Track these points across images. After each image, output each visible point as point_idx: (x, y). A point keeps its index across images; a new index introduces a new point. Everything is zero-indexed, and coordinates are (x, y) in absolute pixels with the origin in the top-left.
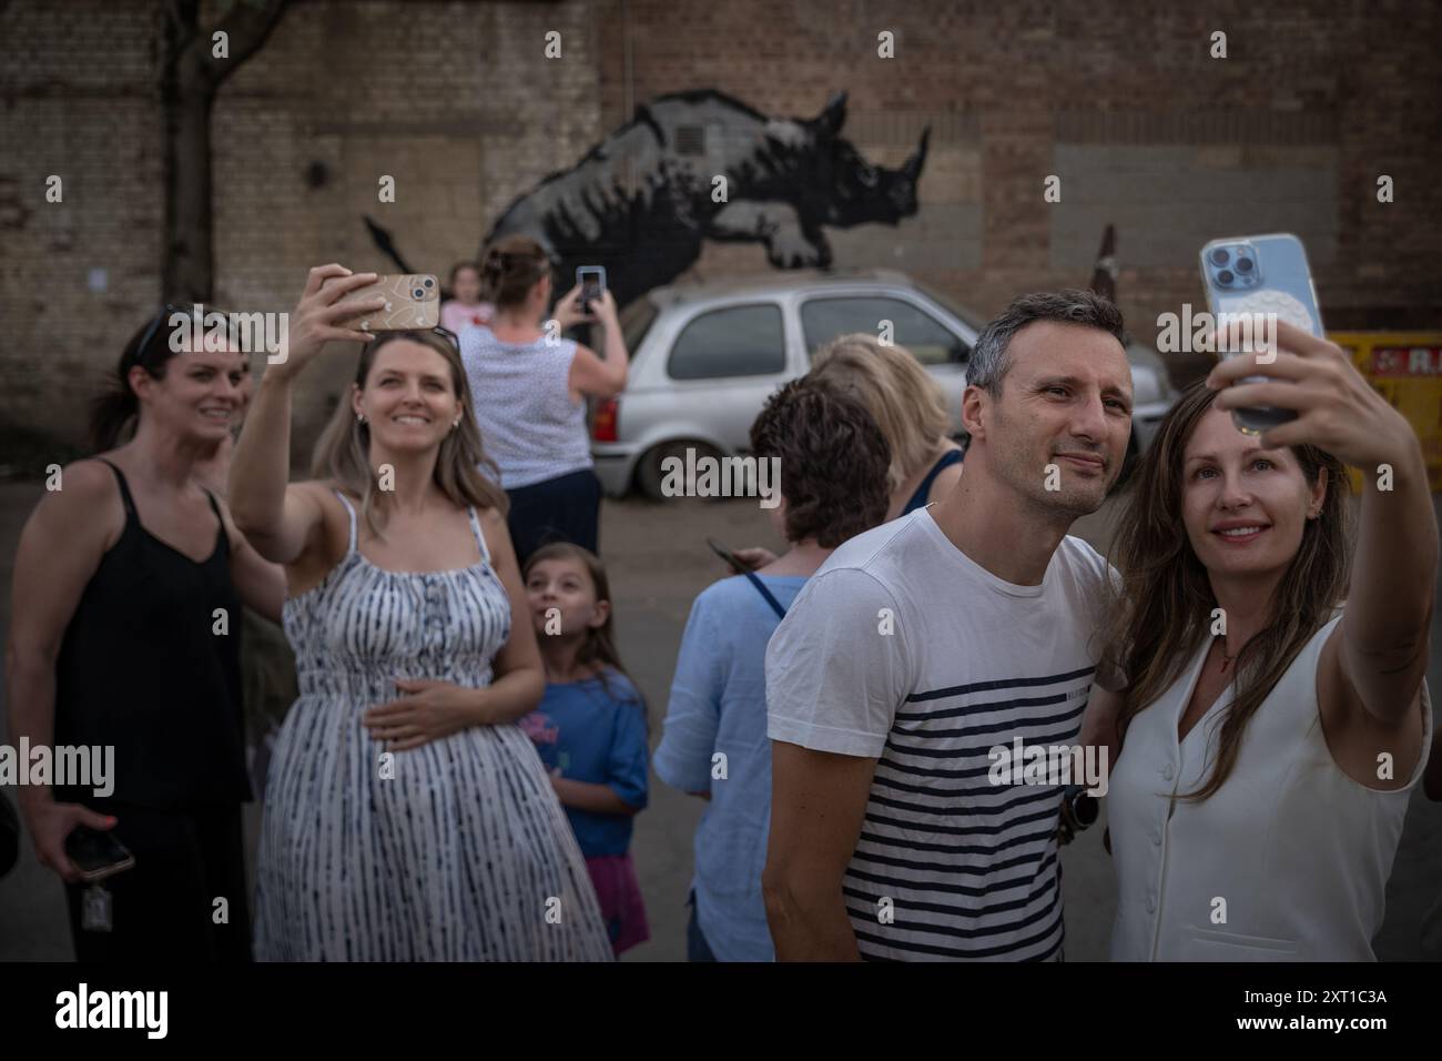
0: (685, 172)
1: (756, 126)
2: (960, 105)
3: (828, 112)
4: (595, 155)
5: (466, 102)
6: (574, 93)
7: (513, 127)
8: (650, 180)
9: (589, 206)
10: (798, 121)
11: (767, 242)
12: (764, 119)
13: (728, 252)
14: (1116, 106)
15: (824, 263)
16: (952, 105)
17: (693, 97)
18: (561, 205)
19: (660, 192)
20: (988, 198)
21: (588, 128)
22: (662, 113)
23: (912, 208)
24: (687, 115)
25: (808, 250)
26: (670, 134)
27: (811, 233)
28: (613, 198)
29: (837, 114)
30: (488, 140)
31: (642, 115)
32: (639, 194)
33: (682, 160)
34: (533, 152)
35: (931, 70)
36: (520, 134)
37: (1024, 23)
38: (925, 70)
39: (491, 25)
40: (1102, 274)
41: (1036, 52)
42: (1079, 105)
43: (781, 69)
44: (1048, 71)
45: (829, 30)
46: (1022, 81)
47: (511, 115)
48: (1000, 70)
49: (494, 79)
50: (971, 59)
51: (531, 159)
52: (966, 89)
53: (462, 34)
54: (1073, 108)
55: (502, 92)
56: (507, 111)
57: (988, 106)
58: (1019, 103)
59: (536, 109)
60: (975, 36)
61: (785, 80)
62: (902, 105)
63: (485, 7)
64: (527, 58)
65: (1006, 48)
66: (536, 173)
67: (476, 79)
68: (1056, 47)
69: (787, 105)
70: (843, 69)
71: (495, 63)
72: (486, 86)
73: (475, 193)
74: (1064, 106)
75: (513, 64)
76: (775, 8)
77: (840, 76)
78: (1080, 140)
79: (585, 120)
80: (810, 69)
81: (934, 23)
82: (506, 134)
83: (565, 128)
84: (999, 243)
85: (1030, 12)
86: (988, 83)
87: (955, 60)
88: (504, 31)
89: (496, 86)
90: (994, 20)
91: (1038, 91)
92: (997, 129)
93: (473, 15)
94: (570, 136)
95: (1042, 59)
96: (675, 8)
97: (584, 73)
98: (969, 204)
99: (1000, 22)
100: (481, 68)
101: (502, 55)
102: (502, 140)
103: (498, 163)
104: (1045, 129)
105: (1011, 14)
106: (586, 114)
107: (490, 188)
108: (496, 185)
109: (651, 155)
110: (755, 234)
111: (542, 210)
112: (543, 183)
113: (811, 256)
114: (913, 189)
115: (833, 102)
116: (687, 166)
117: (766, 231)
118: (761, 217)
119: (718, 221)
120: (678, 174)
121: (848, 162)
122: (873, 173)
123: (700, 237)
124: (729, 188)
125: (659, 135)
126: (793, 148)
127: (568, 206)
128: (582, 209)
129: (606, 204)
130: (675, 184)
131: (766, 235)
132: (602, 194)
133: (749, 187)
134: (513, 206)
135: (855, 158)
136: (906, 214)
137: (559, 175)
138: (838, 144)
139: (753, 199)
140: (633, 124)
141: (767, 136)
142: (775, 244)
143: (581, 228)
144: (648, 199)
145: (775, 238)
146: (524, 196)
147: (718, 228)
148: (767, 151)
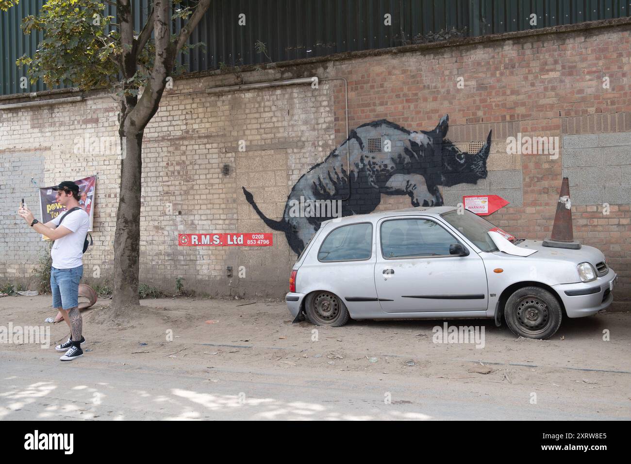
0: (372, 161)
1: (405, 136)
2: (508, 118)
3: (439, 126)
4: (333, 155)
5: (281, 134)
6: (324, 126)
7: (299, 144)
8: (357, 165)
9: (331, 179)
10: (424, 132)
11: (411, 194)
12: (409, 133)
13: (392, 200)
14: (599, 110)
15: (439, 203)
16: (504, 117)
17: (375, 124)
18: (319, 179)
19: (362, 171)
20: (526, 167)
21: (330, 142)
22: (362, 133)
23: (484, 174)
24: (373, 133)
25: (430, 198)
26: (365, 143)
27: (432, 190)
28: (341, 175)
29: (444, 127)
30: (290, 151)
31: (353, 135)
32: (352, 172)
33: (371, 155)
34: (308, 154)
35: (492, 100)
36: (302, 147)
37: (543, 70)
38: (489, 101)
39: (291, 98)
40: (561, 206)
41: (550, 85)
42: (576, 112)
43: (416, 107)
44: (557, 95)
45: (439, 85)
46: (542, 102)
47: (299, 139)
48: (530, 97)
49: (292, 122)
50: (513, 92)
51: (307, 158)
52: (512, 108)
53: (280, 103)
54: (573, 114)
55: (295, 128)
56: (297, 136)
57: (524, 117)
58: (541, 114)
59: (309, 135)
60: (516, 80)
61: (418, 112)
62: (477, 120)
63: (289, 90)
64: (306, 112)
65: (533, 85)
66: (308, 165)
67: (285, 124)
68: (562, 81)
69: (420, 125)
70: (446, 104)
71: (293, 115)
72: (289, 126)
73: (284, 175)
74: (568, 114)
75: (299, 115)
76: (413, 77)
77: (444, 108)
78: (578, 132)
79: (329, 138)
80: (430, 105)
81: (493, 75)
82: (297, 147)
83: (321, 143)
84: (533, 191)
85: (546, 64)
86: (523, 104)
87: (504, 94)
88: (296, 101)
89: (293, 126)
90: (526, 70)
91: (552, 106)
92: (529, 129)
93: (284, 95)
94: (322, 146)
95: (553, 89)
96: (368, 82)
97: (328, 116)
98: (515, 170)
99: (529, 71)
100: (287, 118)
101: (296, 111)
102: (295, 150)
103: (294, 161)
104: (557, 127)
105: (535, 65)
106: (330, 136)
107: (290, 172)
108: (293, 171)
109: (356, 153)
110: (405, 191)
111: (311, 182)
112: (312, 169)
113: (432, 201)
114: (485, 163)
115: (442, 121)
116: (373, 158)
117: (410, 189)
118: (408, 182)
119: (388, 184)
120: (369, 161)
121: (450, 151)
122: (462, 156)
123: (380, 192)
124: (392, 168)
125: (361, 143)
126: (422, 145)
127: (322, 180)
128: (328, 181)
129: (338, 178)
130: (368, 167)
131: (410, 191)
132: (336, 173)
133: (401, 167)
134: (299, 180)
135: (453, 149)
136: (481, 178)
137: (318, 165)
138: (444, 142)
139: (404, 174)
140: (349, 139)
141: (410, 140)
142: (415, 195)
143: (327, 190)
144: (356, 175)
145: (415, 192)
146: (304, 175)
147: (388, 188)
148: (410, 148)
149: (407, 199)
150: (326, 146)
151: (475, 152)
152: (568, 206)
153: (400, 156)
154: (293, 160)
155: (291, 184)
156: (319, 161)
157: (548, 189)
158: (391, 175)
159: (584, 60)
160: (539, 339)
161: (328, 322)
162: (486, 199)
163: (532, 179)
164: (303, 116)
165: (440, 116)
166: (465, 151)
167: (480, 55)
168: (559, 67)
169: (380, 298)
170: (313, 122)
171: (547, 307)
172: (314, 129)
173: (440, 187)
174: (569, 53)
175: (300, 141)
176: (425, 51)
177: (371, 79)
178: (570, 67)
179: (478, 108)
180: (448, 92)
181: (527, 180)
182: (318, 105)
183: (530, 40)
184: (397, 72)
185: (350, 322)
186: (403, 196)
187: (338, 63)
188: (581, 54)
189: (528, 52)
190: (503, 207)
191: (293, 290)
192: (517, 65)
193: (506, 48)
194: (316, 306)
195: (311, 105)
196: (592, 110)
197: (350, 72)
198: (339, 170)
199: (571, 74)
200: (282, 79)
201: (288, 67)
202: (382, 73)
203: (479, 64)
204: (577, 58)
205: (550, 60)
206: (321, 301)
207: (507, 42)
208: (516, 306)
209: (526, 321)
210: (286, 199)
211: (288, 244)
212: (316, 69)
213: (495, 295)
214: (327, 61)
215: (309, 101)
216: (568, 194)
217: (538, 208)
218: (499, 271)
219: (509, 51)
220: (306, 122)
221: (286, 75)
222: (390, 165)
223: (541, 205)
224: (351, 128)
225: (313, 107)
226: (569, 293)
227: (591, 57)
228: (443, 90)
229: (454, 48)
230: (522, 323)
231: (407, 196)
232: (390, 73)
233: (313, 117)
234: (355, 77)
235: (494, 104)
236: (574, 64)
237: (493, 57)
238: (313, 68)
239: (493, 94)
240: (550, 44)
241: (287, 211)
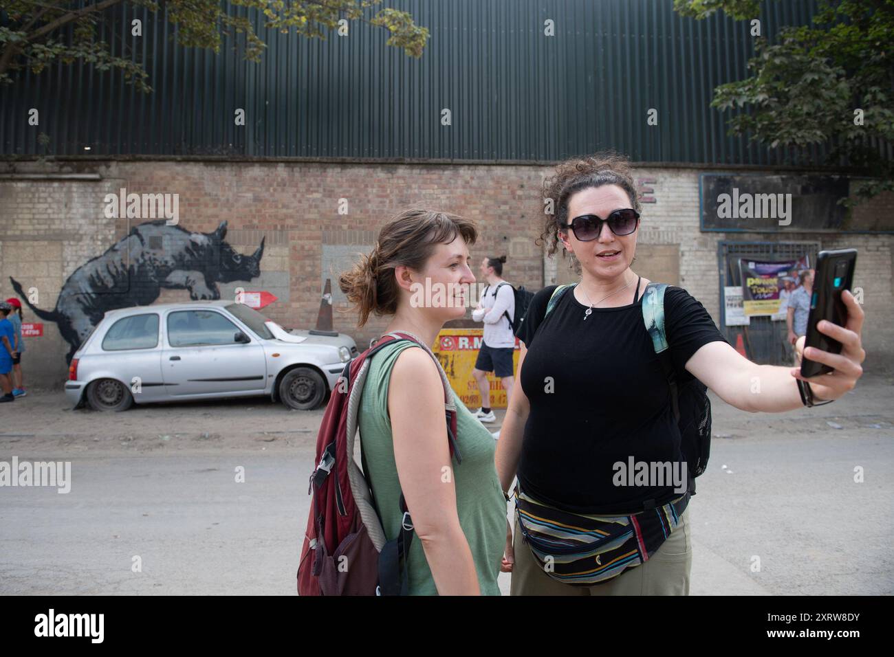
0: (153, 257)
1: (186, 236)
2: (279, 227)
3: (218, 230)
4: (113, 249)
5: (56, 226)
6: (104, 221)
7: (76, 237)
8: (137, 260)
9: (109, 272)
10: (204, 234)
11: (190, 289)
12: (190, 233)
13: (172, 293)
14: (350, 227)
15: (216, 297)
16: (275, 227)
17: (157, 224)
18: (97, 271)
19: (142, 266)
20: (292, 269)
21: (110, 237)
22: (143, 230)
23: (257, 274)
24: (155, 231)
25: (208, 293)
26: (146, 240)
27: (210, 285)
28: (120, 269)
29: (223, 231)
30: (66, 243)
31: (135, 231)
32: (132, 266)
33: (152, 251)
34: (85, 248)
35: (266, 211)
36: (80, 240)
37: (308, 191)
38: (263, 211)
39: (70, 192)
40: (324, 302)
41: (314, 203)
42: (334, 227)
43: (197, 211)
44: (319, 212)
45: (220, 193)
46: (307, 216)
47: (76, 231)
48: (297, 211)
49: (68, 216)
50: (284, 206)
51: (84, 251)
52: (282, 220)
53: (57, 196)
54: (331, 228)
55: (73, 222)
56: (74, 229)
57: (292, 227)
58: (306, 226)
59: (87, 228)
60: (286, 196)
61: (199, 216)
62: (253, 227)
63: (67, 184)
64: (85, 206)
65: (300, 202)
66: (86, 257)
67: (62, 216)
68: (323, 201)
69: (200, 227)
70: (225, 210)
71: (70, 208)
72: (66, 218)
73: (59, 266)
74: (327, 228)
75: (78, 209)
76: (196, 184)
77: (224, 214)
78: (334, 243)
79: (108, 233)
80: (210, 211)
81: (268, 190)
82: (74, 240)
83: (100, 237)
84: (298, 289)
85: (310, 185)
86: (292, 217)
87: (276, 207)
88: (75, 195)
89: (70, 219)
90: (295, 189)
91: (315, 221)
92: (296, 238)
93: (62, 188)
94: (101, 241)
95: (316, 207)
96: (151, 184)
98: (283, 271)
99: (297, 190)
100: (64, 210)
101: (74, 205)
102: (72, 243)
103: (69, 253)
104: (318, 238)
105: (302, 187)
106: (110, 231)
107: (65, 264)
108: (68, 263)
109: (137, 249)
110: (185, 286)
111: (88, 274)
112: (89, 262)
113: (210, 295)
114: (258, 264)
115: (221, 225)
116: (154, 254)
117: (190, 284)
118: (187, 278)
119: (168, 279)
120: (150, 258)
121: (227, 253)
122: (239, 257)
123: (160, 286)
124: (173, 264)
125: (142, 240)
126: (202, 246)
127: (100, 272)
128: (106, 274)
129: (117, 272)
130: (149, 262)
131: (189, 286)
132: (115, 267)
133: (181, 264)
134: (75, 272)
135: (231, 250)
136: (255, 276)
137: (96, 258)
138: (223, 244)
139: (184, 270)
140: (130, 235)
141: (191, 240)
142: (194, 290)
143: (105, 282)
144: (136, 269)
145: (194, 287)
146: (80, 268)
147: (167, 282)
148: (190, 247)
149: (186, 293)
150: (105, 240)
151: (250, 254)
152: (330, 302)
153: (180, 255)
154: (69, 251)
155: (66, 275)
156: (98, 254)
157: (310, 288)
158: (171, 271)
159: (340, 186)
160: (307, 410)
161: (111, 407)
162: (259, 295)
163: (297, 279)
164: (82, 210)
165: (220, 221)
167: (256, 171)
168: (321, 190)
169: (166, 382)
170: (93, 216)
171: (314, 384)
172: (93, 224)
173: (218, 284)
174: (329, 179)
175: (77, 234)
176: (208, 162)
177: (154, 181)
178: (329, 191)
179: (254, 217)
180: (228, 200)
181: (294, 280)
182: (99, 200)
183: (299, 165)
184: (180, 178)
185: (134, 406)
186: (183, 291)
187: (121, 164)
188: (338, 181)
189: (297, 174)
190: (273, 302)
191: (74, 378)
192: (288, 184)
193: (279, 169)
194: (98, 393)
195: (92, 200)
196: (345, 227)
197: (134, 174)
198: (118, 264)
199: (330, 196)
200: (60, 172)
201: (68, 161)
202: (165, 177)
203: (255, 179)
204: (335, 184)
205: (314, 183)
206: (104, 389)
207: (280, 164)
208: (289, 384)
209: (297, 396)
210: (60, 290)
211: (60, 335)
212: (98, 166)
213: (272, 376)
214: (110, 160)
215: (89, 196)
216: (330, 292)
217: (302, 303)
218: (276, 355)
219: (281, 171)
220: (85, 216)
221: (65, 169)
222: (171, 262)
223: (304, 301)
224: (133, 225)
225: (93, 202)
226: (332, 372)
227: (346, 185)
228: (223, 199)
229: (234, 164)
230: (294, 398)
231: (186, 290)
232: (174, 178)
233: (92, 211)
234: (138, 179)
235: (267, 215)
236: (333, 189)
237: (268, 175)
238: (95, 166)
239: (268, 205)
240: (314, 171)
241: (60, 302)
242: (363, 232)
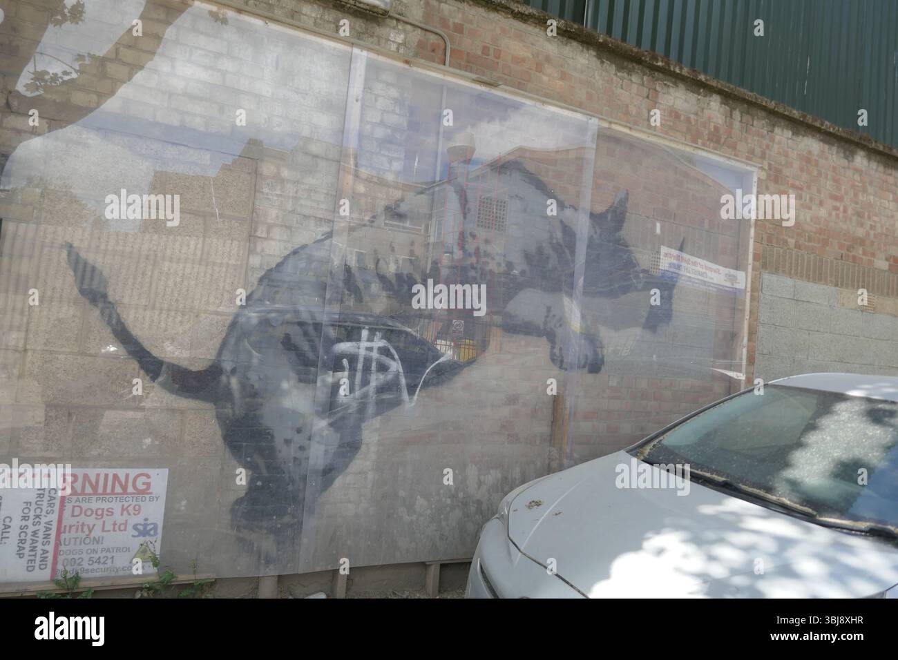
3: (612, 208)
6: (379, 132)
11: (551, 337)
12: (561, 205)
14: (798, 246)
15: (596, 368)
16: (702, 222)
21: (390, 178)
24: (491, 185)
26: (474, 205)
29: (620, 213)
31: (449, 177)
33: (482, 233)
42: (778, 241)
47: (301, 143)
54: (774, 242)
70: (627, 169)
74: (770, 241)
77: (624, 176)
78: (777, 271)
79: (386, 166)
96: (494, 68)
97: (394, 112)
106: (391, 160)
107: (261, 232)
108: (270, 227)
109: (452, 222)
110: (542, 327)
113: (586, 356)
115: (618, 199)
116: (486, 241)
117: (552, 325)
118: (549, 309)
119: (512, 307)
120: (478, 249)
121: (624, 260)
122: (641, 276)
124: (523, 273)
125: (463, 201)
127: (354, 269)
128: (370, 276)
129: (398, 273)
131: (551, 329)
133: (540, 274)
135: (630, 258)
138: (617, 241)
139: (543, 289)
141: (561, 222)
142: (558, 340)
143: (367, 300)
145: (559, 332)
146: (304, 247)
148: (559, 238)
149: (543, 346)
150: (376, 183)
153: (540, 250)
154: (273, 198)
155: (258, 264)
158: (518, 289)
159: (790, 166)
163: (723, 335)
165: (616, 189)
166: (645, 267)
168: (766, 164)
173: (602, 330)
174: (776, 147)
176: (604, 52)
177: (501, 62)
178: (776, 170)
179: (671, 193)
181: (720, 335)
183: (741, 106)
186: (536, 340)
188: (787, 154)
189: (737, 125)
192: (722, 139)
193: (713, 105)
196: (792, 242)
199: (776, 180)
202: (523, 60)
203: (677, 116)
204: (783, 160)
205: (758, 150)
207: (715, 95)
219: (715, 108)
222: (519, 266)
224: (450, 162)
227: (796, 165)
229: (647, 70)
231: (544, 339)
232: (539, 68)
234: (467, 45)
235: (691, 194)
236: (780, 167)
240: (760, 124)
241: (232, 341)
242: (812, 256)
